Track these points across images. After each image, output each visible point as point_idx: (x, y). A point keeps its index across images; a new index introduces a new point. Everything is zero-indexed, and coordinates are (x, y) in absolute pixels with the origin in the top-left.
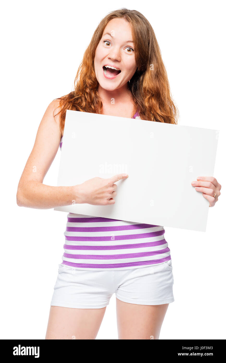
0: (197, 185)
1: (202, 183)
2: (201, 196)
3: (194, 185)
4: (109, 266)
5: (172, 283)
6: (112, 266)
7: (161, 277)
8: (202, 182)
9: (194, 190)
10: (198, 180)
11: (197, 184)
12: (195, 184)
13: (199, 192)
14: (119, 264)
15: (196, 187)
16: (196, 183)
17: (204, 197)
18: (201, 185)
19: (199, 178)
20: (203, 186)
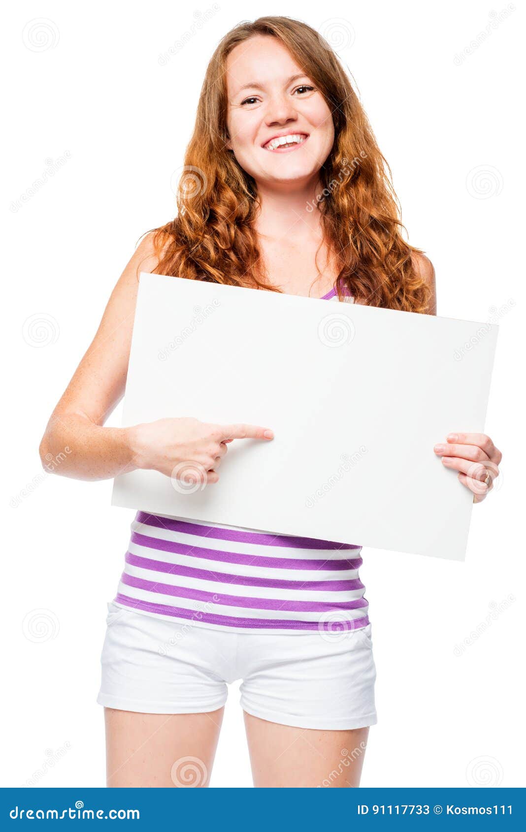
0: (447, 453)
1: (459, 449)
2: (454, 478)
3: (440, 453)
4: (228, 621)
5: (373, 679)
6: (235, 622)
7: (353, 663)
8: (457, 446)
9: (439, 463)
10: (450, 442)
11: (448, 448)
12: (442, 451)
13: (449, 468)
14: (251, 619)
15: (443, 458)
16: (445, 448)
17: (462, 483)
18: (455, 453)
19: (451, 437)
20: (460, 456)
